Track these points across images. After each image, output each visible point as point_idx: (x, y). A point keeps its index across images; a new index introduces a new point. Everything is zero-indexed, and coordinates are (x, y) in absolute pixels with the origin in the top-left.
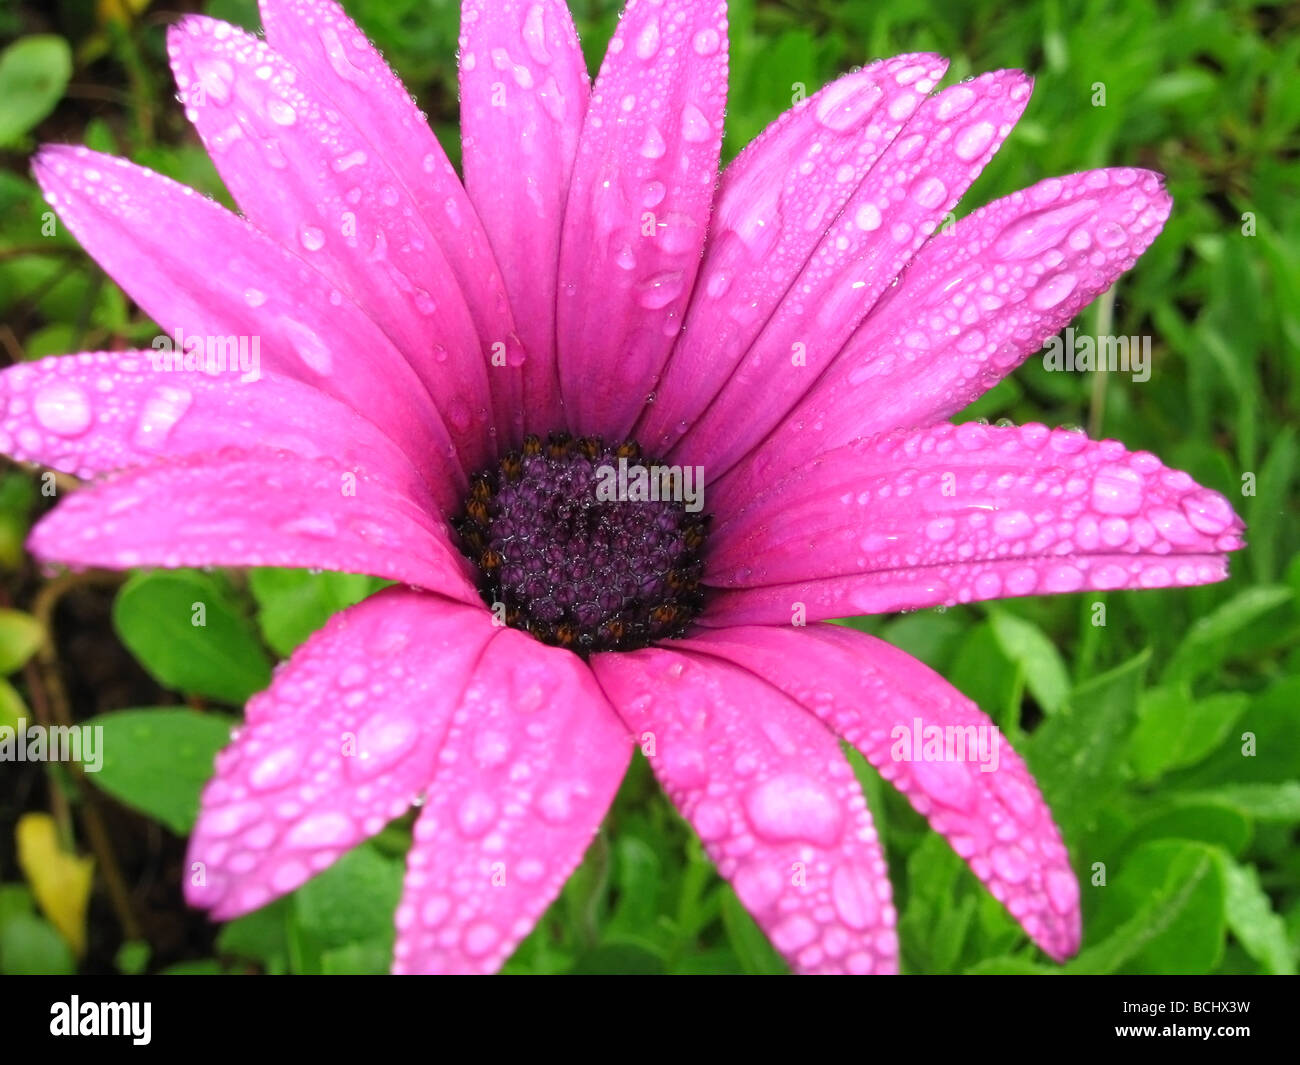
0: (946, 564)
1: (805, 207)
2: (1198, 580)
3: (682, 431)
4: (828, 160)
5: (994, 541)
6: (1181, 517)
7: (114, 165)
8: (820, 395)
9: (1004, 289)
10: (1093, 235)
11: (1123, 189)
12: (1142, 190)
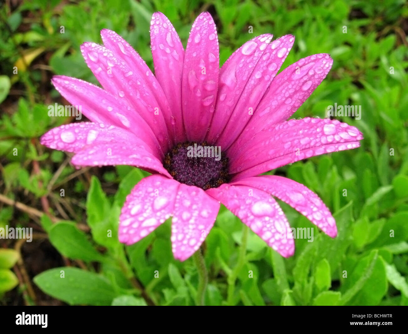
0: (290, 153)
1: (242, 75)
2: (353, 147)
3: (218, 137)
4: (246, 62)
5: (301, 146)
6: (346, 133)
7: (71, 79)
8: (252, 121)
9: (294, 87)
10: (314, 71)
11: (320, 59)
12: (325, 58)
